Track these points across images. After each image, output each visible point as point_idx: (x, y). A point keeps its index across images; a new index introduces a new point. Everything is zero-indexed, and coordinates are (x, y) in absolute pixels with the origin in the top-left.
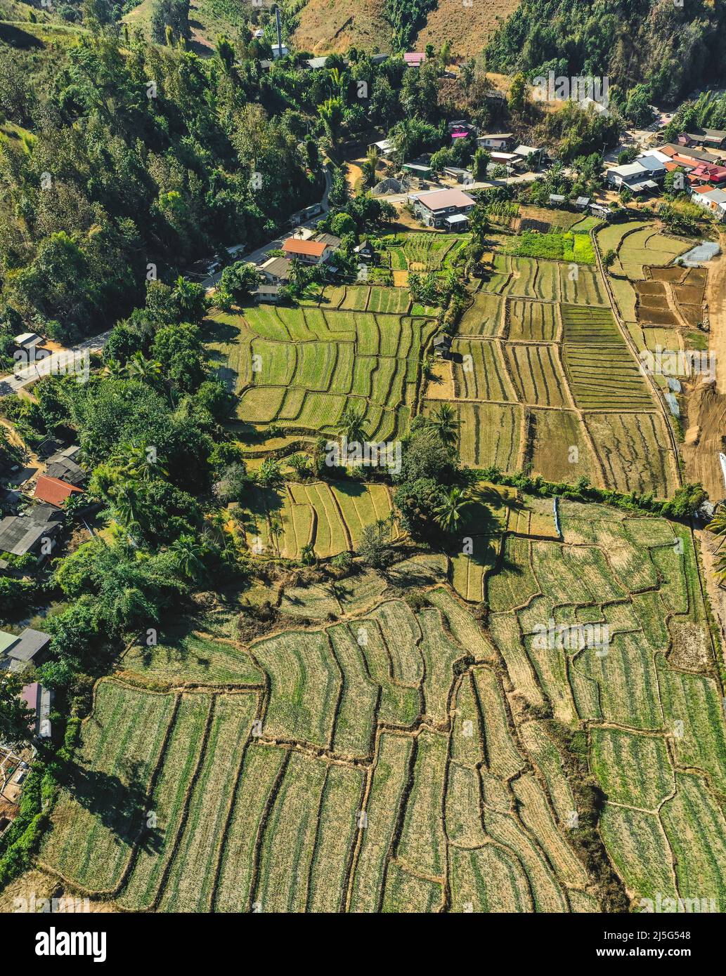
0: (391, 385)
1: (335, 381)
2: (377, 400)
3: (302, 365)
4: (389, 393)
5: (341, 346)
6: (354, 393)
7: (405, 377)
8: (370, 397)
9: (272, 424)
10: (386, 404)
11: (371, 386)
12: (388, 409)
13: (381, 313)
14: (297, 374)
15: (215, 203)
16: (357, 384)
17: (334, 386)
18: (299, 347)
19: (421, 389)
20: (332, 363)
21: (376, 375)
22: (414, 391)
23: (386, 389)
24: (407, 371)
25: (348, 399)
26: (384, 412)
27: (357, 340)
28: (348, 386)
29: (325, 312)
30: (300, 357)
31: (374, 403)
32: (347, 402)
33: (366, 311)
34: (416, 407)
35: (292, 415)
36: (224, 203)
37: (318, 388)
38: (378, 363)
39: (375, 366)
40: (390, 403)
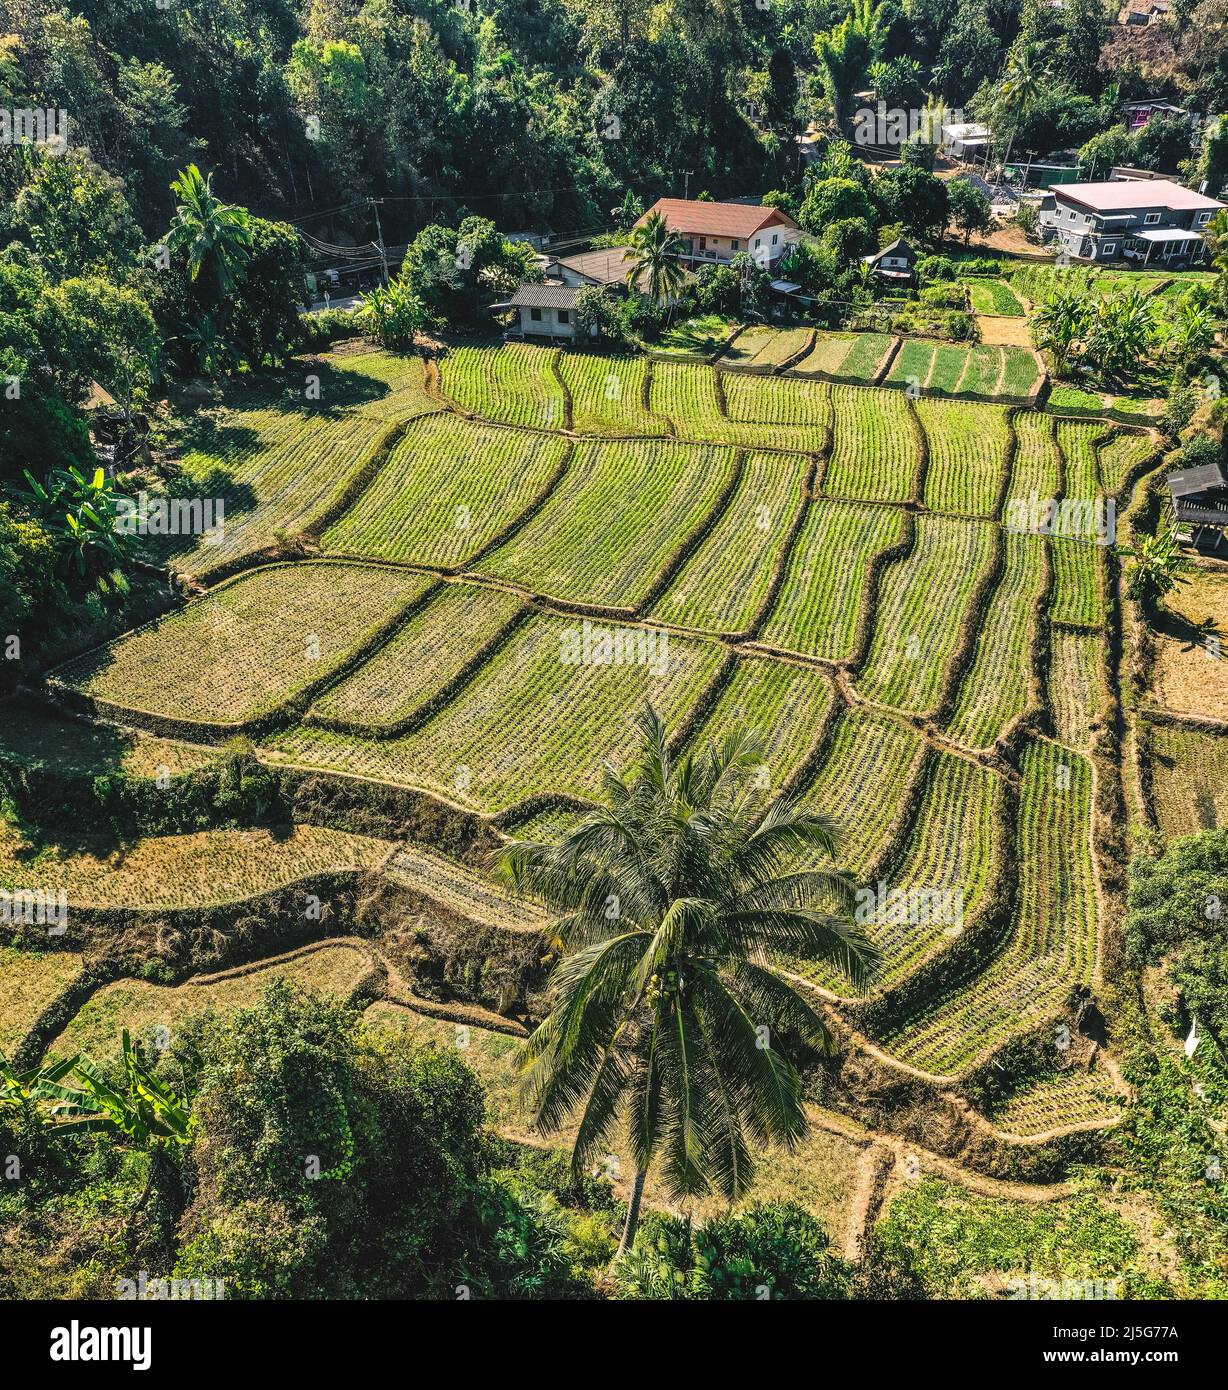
0: (976, 624)
1: (689, 579)
2: (896, 691)
3: (567, 505)
4: (965, 664)
5: (756, 462)
6: (770, 640)
7: (1046, 602)
8: (856, 669)
9: (238, 746)
10: (945, 716)
11: (871, 619)
12: (961, 745)
13: (936, 393)
14: (528, 532)
15: (470, 104)
16: (794, 601)
17: (677, 597)
18: (583, 450)
19: (1129, 667)
20: (702, 511)
21: (897, 578)
22: (1098, 670)
23: (951, 644)
24: (1052, 578)
25: (733, 662)
26: (932, 761)
27: (828, 451)
28: (754, 604)
29: (728, 378)
30: (569, 481)
31: (878, 705)
32: (724, 680)
33: (879, 382)
34: (1117, 757)
35: (390, 712)
36: (496, 105)
37: (597, 601)
38: (912, 533)
39: (897, 540)
40: (970, 715)
